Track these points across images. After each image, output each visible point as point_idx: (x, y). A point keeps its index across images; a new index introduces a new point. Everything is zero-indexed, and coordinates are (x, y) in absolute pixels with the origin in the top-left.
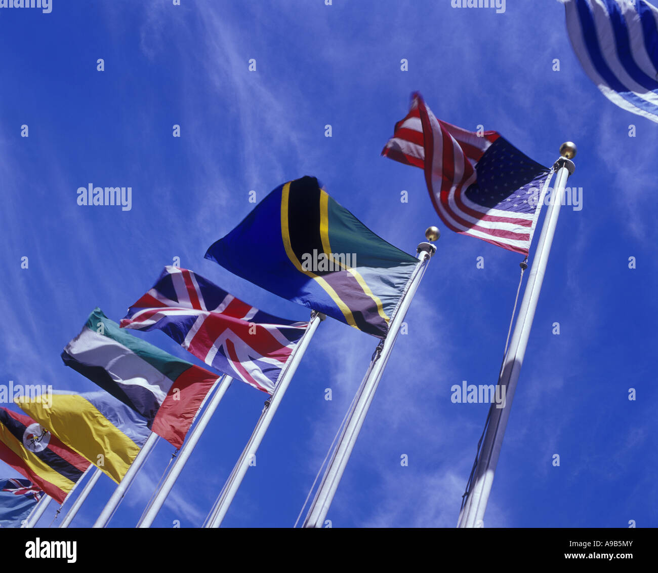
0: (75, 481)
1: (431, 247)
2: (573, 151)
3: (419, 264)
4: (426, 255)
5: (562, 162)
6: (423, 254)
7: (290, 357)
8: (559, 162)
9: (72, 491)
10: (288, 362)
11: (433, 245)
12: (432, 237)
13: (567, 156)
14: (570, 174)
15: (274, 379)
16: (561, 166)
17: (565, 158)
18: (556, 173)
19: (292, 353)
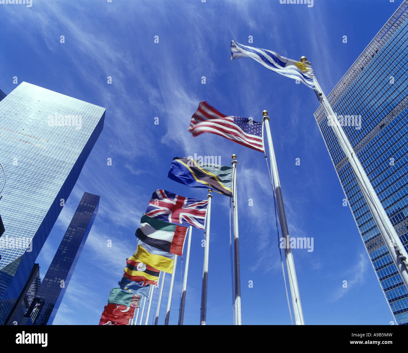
0: (158, 276)
1: (235, 161)
2: (267, 113)
3: (234, 169)
4: (235, 165)
5: (265, 118)
6: (234, 164)
7: (206, 214)
8: (264, 118)
9: (159, 280)
10: (206, 216)
11: (236, 161)
12: (234, 158)
13: (265, 115)
14: (269, 120)
15: (203, 224)
16: (265, 119)
17: (265, 116)
18: (264, 122)
19: (206, 212)
